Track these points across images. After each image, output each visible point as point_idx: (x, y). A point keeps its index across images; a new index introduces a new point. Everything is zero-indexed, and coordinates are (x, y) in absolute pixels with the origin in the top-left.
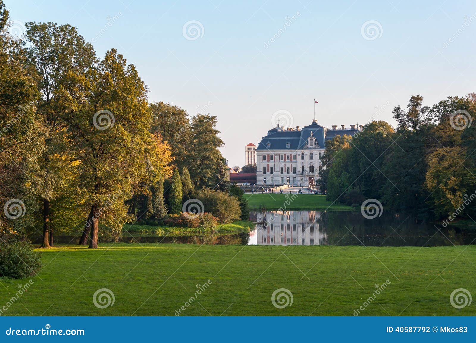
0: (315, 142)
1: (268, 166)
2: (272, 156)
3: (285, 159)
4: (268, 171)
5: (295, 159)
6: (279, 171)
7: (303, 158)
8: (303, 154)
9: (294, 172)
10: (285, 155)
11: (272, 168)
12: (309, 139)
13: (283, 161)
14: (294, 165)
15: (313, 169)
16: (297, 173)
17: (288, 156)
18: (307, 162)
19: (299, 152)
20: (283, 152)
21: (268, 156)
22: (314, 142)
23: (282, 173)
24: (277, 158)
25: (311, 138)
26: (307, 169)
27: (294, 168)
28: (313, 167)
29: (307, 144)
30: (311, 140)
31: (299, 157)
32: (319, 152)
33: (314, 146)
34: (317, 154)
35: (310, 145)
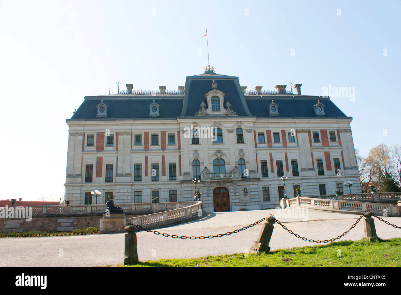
0: (225, 102)
3: (146, 142)
4: (99, 174)
5: (174, 144)
6: (129, 175)
7: (195, 140)
9: (172, 176)
10: (147, 134)
11: (109, 167)
12: (209, 97)
13: (141, 147)
14: (171, 158)
15: (223, 167)
16: (179, 178)
17: (155, 137)
18: (208, 150)
20: (141, 127)
22: (221, 104)
23: (138, 178)
24: (125, 140)
25: (215, 94)
26: (208, 166)
27: (172, 167)
28: (223, 161)
29: (206, 107)
30: (215, 100)
32: (236, 127)
33: (223, 111)
34: (233, 130)
35: (213, 110)
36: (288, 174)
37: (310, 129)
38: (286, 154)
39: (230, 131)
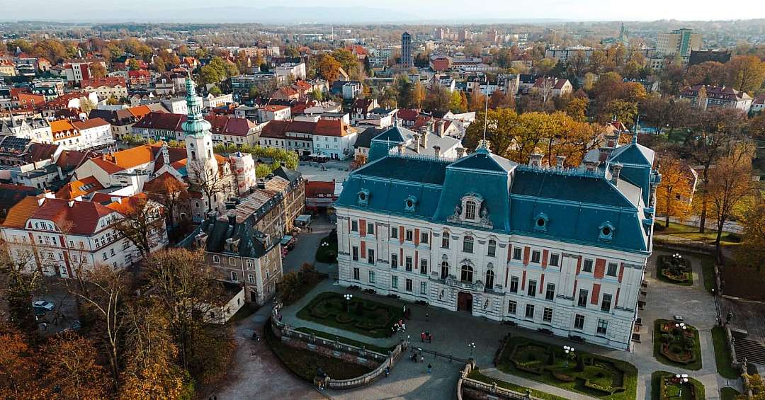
0: (481, 210)
1: (363, 244)
2: (371, 226)
4: (363, 256)
5: (426, 242)
6: (387, 262)
7: (445, 244)
8: (446, 234)
10: (402, 228)
12: (465, 201)
13: (397, 241)
14: (423, 255)
15: (470, 275)
16: (429, 273)
17: (410, 233)
18: (456, 256)
19: (438, 228)
20: (398, 221)
21: (363, 222)
22: (477, 211)
23: (394, 265)
24: (383, 232)
25: (471, 200)
26: (455, 271)
27: (424, 263)
28: (471, 268)
29: (460, 213)
31: (437, 241)
32: (489, 239)
33: (477, 219)
34: (485, 242)
35: (467, 216)
36: (540, 296)
37: (581, 255)
38: (543, 276)
39: (482, 243)
